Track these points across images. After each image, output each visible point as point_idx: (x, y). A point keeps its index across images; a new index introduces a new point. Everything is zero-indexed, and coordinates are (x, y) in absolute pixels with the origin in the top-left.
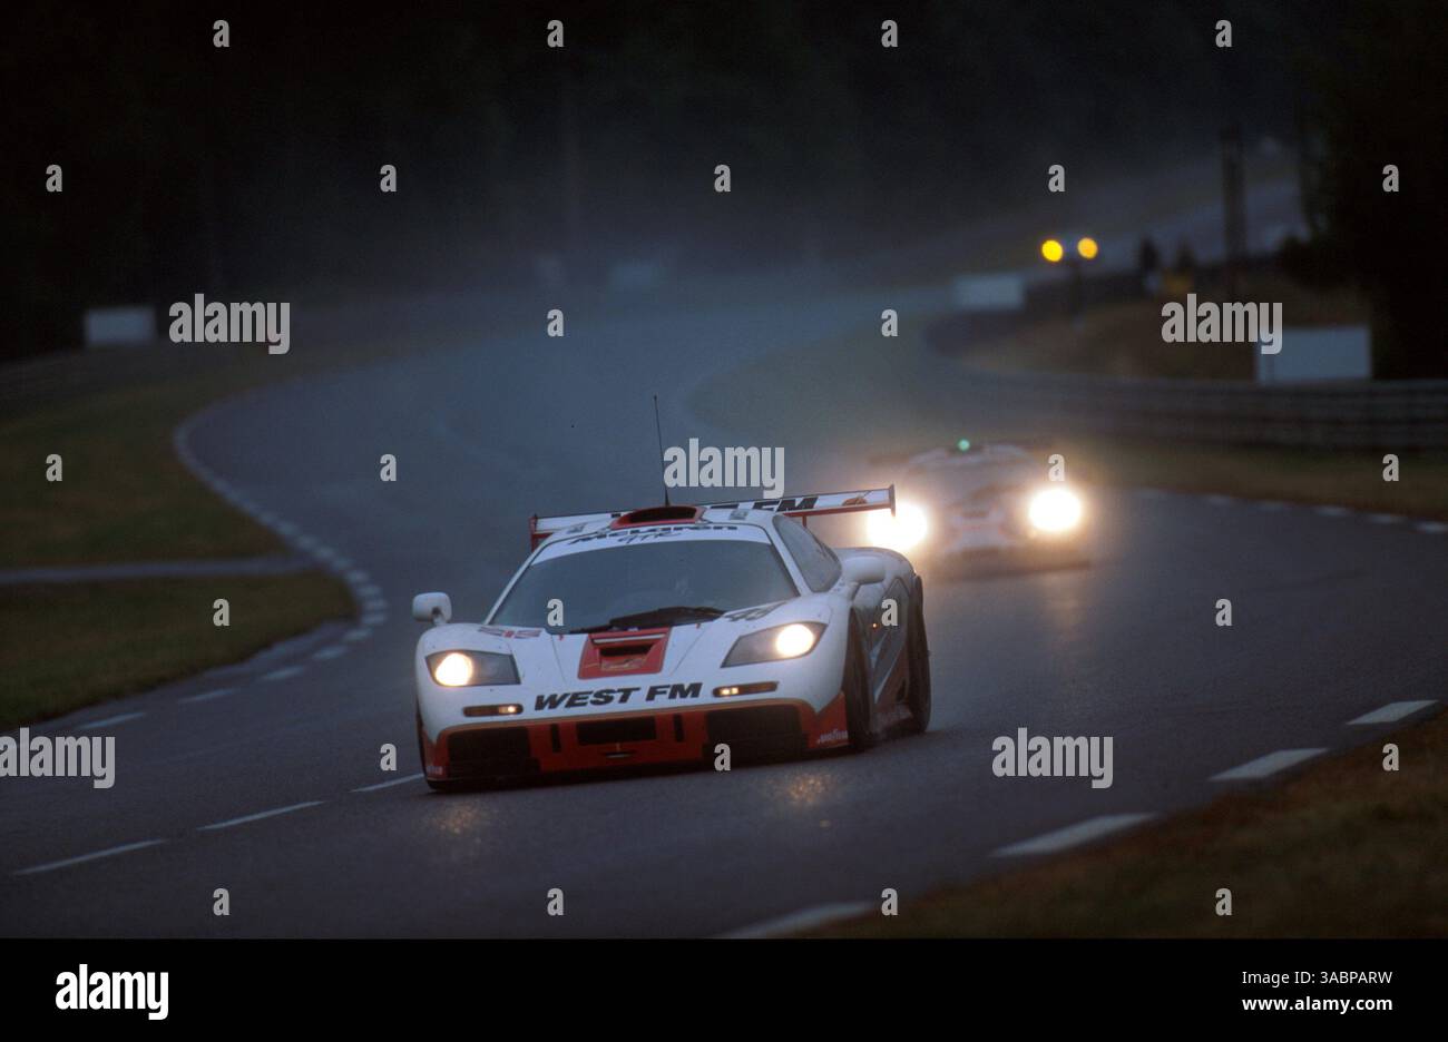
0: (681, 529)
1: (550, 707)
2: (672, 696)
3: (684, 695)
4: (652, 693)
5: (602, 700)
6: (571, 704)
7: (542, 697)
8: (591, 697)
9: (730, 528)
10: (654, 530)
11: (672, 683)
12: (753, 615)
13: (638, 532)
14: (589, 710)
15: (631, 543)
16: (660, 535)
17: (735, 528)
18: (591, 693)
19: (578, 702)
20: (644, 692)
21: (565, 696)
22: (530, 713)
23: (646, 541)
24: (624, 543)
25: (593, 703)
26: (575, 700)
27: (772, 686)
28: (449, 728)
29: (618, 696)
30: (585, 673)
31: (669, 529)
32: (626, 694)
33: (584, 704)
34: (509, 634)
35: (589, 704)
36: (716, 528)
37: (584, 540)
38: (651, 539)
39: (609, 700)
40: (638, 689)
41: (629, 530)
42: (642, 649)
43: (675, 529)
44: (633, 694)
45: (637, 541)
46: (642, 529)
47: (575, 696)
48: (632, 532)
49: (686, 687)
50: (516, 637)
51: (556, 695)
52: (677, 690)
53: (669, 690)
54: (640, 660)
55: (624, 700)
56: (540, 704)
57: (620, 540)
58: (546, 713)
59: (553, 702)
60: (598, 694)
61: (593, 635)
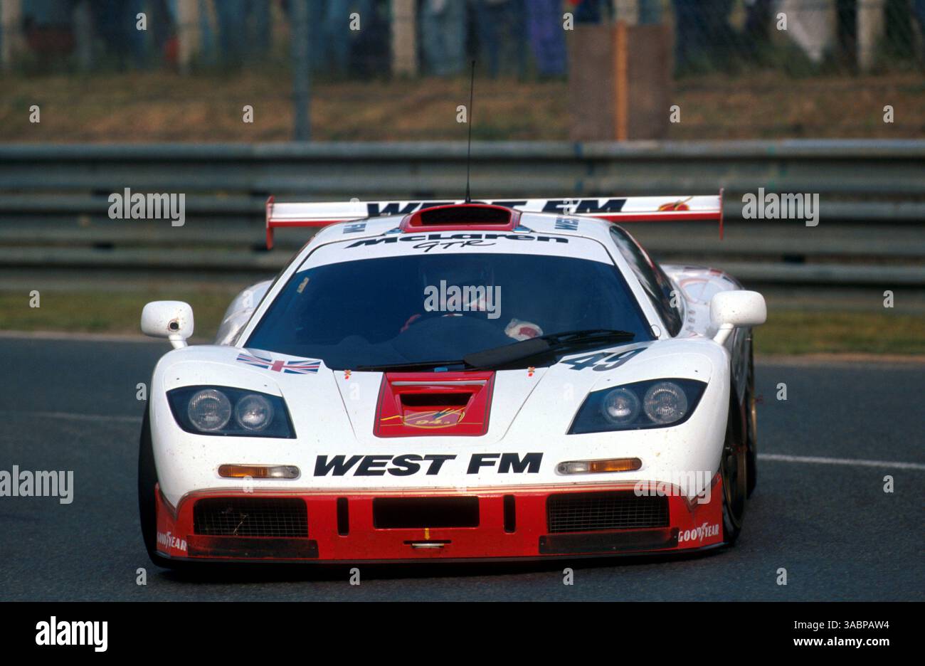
0: (495, 237)
1: (335, 474)
2: (503, 469)
3: (519, 468)
4: (476, 464)
5: (404, 469)
6: (362, 471)
7: (325, 457)
8: (390, 465)
9: (559, 240)
10: (460, 237)
11: (502, 451)
12: (602, 362)
13: (438, 237)
14: (387, 484)
15: (430, 252)
16: (468, 243)
17: (565, 241)
18: (389, 457)
19: (370, 469)
20: (465, 462)
21: (355, 459)
22: (308, 482)
23: (451, 250)
24: (421, 252)
25: (395, 472)
26: (367, 466)
27: (635, 464)
28: (199, 491)
29: (425, 465)
30: (382, 430)
31: (480, 236)
32: (437, 463)
33: (381, 473)
34: (278, 367)
35: (387, 473)
36: (540, 239)
37: (369, 243)
38: (456, 249)
39: (413, 469)
40: (453, 457)
41: (427, 234)
42: (456, 399)
43: (488, 237)
44: (447, 463)
45: (438, 250)
46: (443, 234)
47: (369, 461)
48: (431, 237)
49: (521, 458)
50: (287, 371)
51: (343, 457)
52: (510, 462)
53: (498, 461)
54: (454, 415)
55: (434, 470)
56: (321, 467)
57: (416, 247)
58: (331, 482)
59: (340, 466)
60: (400, 461)
61: (391, 375)
